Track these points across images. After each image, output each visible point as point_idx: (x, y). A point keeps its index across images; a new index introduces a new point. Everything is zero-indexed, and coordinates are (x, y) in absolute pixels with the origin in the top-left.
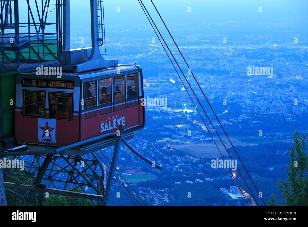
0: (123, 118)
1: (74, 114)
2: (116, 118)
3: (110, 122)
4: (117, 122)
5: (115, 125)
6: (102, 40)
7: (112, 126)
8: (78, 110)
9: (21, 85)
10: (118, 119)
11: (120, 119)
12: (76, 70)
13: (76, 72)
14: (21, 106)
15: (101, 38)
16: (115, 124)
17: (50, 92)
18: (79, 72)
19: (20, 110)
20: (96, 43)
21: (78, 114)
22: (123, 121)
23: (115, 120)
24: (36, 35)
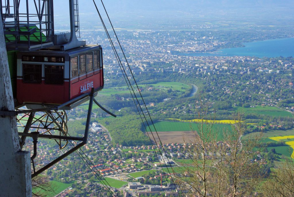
0: (92, 82)
1: (65, 81)
2: (88, 83)
3: (85, 85)
4: (89, 85)
5: (88, 88)
6: (77, 27)
7: (86, 88)
8: (69, 78)
9: (21, 60)
10: (89, 83)
11: (91, 83)
12: (63, 49)
13: (63, 50)
14: (21, 75)
15: (77, 25)
16: (88, 86)
17: (45, 65)
18: (65, 50)
19: (21, 79)
20: (73, 29)
21: (68, 81)
22: (92, 85)
23: (88, 84)
24: (39, 23)
